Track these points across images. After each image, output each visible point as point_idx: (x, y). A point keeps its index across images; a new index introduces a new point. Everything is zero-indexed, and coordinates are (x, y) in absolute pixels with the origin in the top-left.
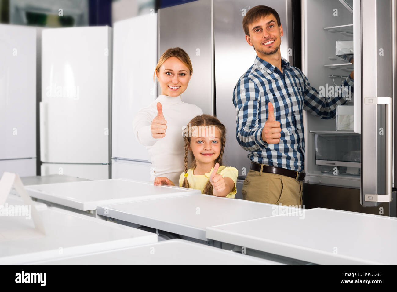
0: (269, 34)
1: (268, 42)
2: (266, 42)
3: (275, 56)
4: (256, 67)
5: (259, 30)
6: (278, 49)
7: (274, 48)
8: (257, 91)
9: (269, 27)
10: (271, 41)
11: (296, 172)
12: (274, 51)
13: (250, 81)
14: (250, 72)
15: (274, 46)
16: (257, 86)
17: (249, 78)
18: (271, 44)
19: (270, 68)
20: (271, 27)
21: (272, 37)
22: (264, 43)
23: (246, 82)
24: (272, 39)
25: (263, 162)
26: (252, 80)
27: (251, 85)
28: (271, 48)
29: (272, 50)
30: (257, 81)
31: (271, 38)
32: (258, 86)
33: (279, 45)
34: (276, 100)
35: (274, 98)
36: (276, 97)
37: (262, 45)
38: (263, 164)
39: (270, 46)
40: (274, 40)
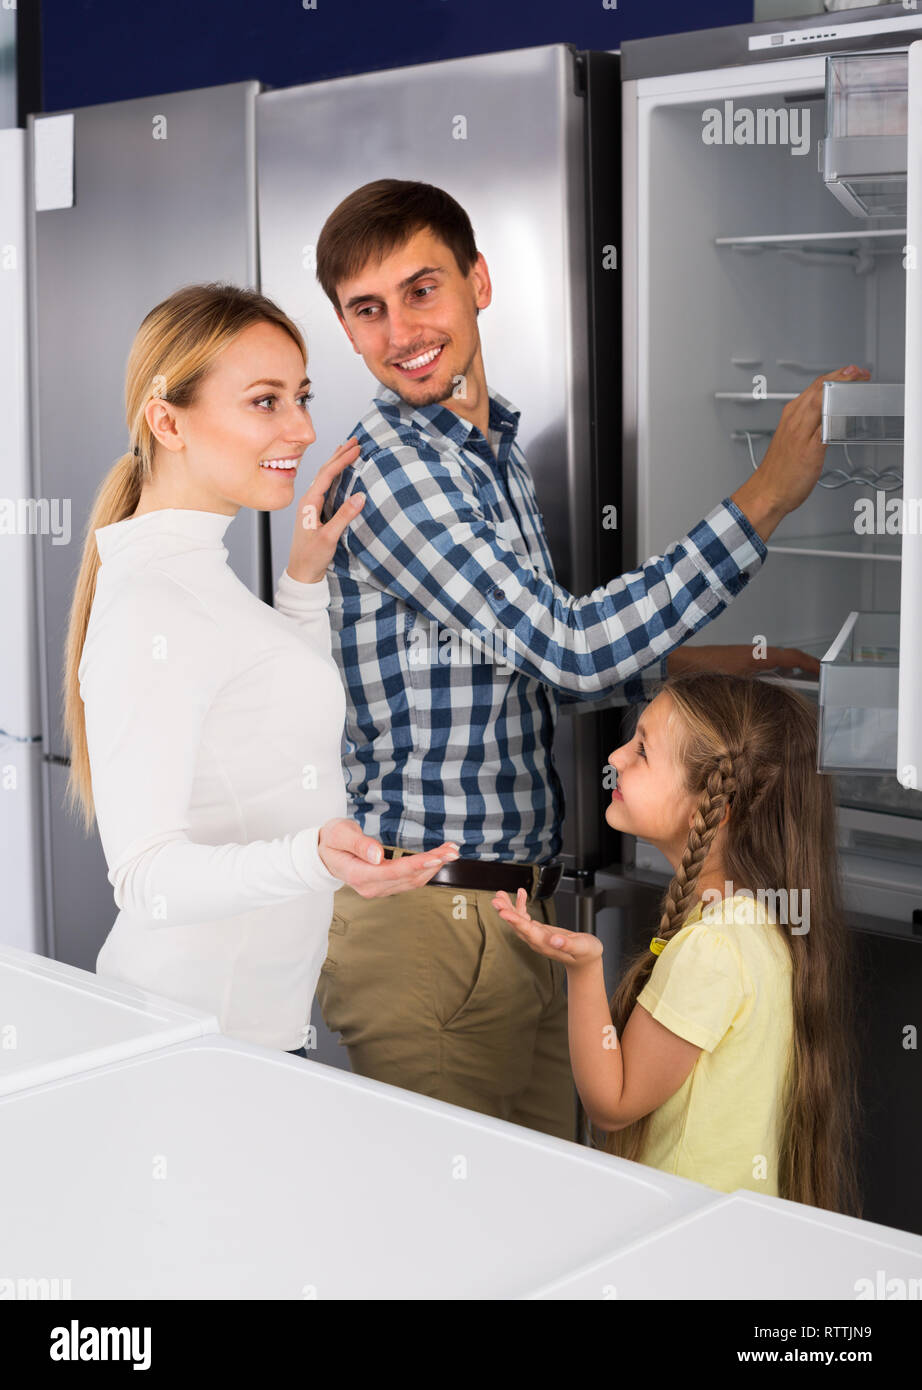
5: (375, 310)
11: (531, 869)
12: (440, 394)
19: (452, 430)
21: (432, 335)
25: (401, 840)
37: (393, 368)
38: (401, 847)
40: (443, 345)
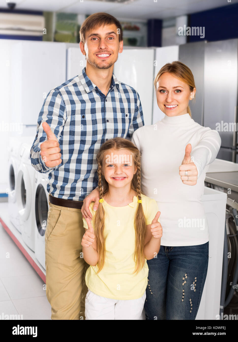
0: (107, 46)
1: (103, 54)
2: (101, 54)
3: (104, 74)
4: (77, 80)
5: (97, 39)
6: (112, 65)
7: (108, 64)
8: (62, 108)
9: (109, 39)
10: (107, 54)
12: (107, 66)
13: (58, 95)
14: (66, 85)
15: (109, 61)
16: (64, 103)
17: (60, 92)
18: (105, 58)
19: (90, 86)
20: (111, 38)
21: (109, 50)
22: (98, 55)
23: (55, 95)
24: (109, 53)
26: (61, 95)
27: (58, 101)
28: (105, 62)
29: (105, 64)
30: (66, 97)
31: (107, 51)
32: (66, 104)
33: (114, 61)
34: (84, 123)
35: (82, 121)
36: (86, 120)
37: (95, 55)
39: (104, 59)
40: (111, 54)
